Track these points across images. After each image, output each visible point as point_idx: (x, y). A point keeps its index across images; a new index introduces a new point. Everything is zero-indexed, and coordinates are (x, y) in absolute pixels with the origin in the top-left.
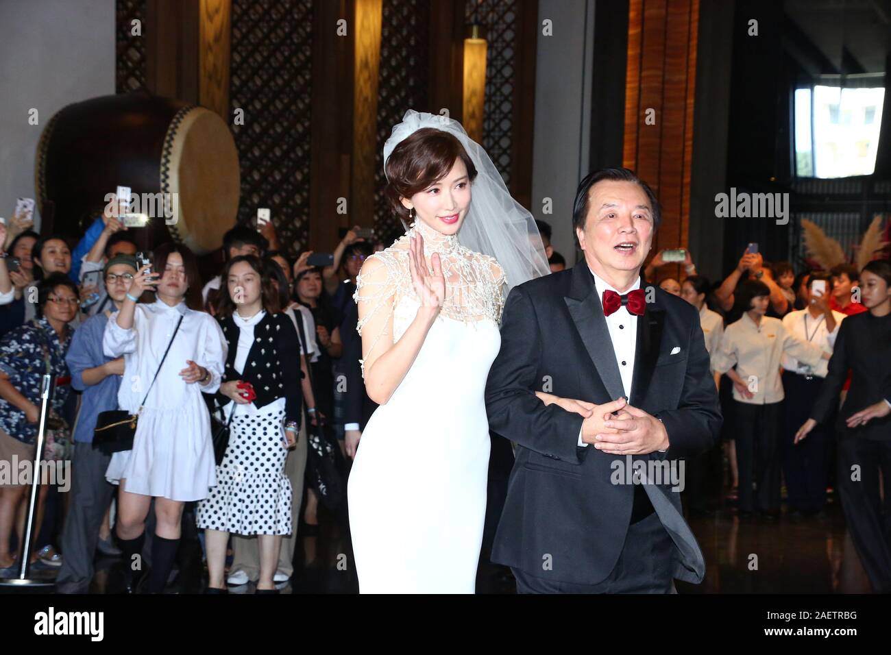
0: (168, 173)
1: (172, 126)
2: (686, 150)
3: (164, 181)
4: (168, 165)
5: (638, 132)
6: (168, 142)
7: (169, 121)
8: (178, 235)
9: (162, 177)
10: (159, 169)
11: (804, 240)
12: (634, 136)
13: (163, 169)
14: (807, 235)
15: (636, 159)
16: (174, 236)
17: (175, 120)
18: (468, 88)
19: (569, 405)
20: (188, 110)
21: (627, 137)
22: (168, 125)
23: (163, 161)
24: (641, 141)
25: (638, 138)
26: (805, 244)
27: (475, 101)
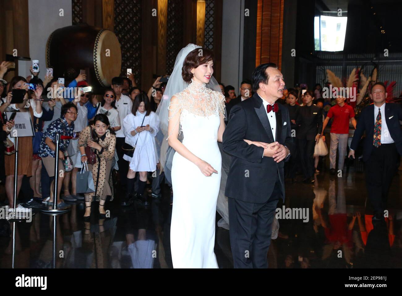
0: (96, 56)
1: (97, 37)
2: (280, 42)
3: (95, 59)
4: (96, 53)
5: (262, 36)
6: (96, 44)
7: (96, 36)
8: (100, 79)
9: (94, 57)
10: (93, 54)
11: (328, 77)
12: (260, 37)
13: (94, 54)
14: (328, 75)
15: (261, 46)
16: (99, 80)
17: (98, 35)
18: (199, 27)
19: (257, 144)
20: (103, 31)
21: (257, 38)
22: (96, 37)
23: (94, 51)
24: (263, 39)
25: (262, 38)
26: (328, 79)
27: (201, 32)
